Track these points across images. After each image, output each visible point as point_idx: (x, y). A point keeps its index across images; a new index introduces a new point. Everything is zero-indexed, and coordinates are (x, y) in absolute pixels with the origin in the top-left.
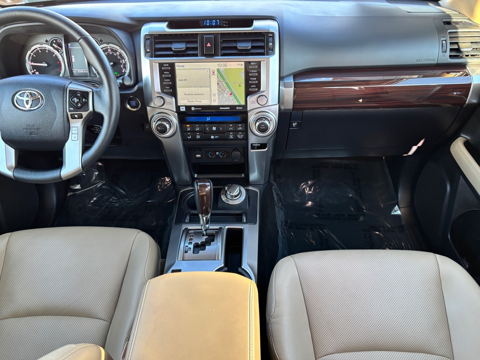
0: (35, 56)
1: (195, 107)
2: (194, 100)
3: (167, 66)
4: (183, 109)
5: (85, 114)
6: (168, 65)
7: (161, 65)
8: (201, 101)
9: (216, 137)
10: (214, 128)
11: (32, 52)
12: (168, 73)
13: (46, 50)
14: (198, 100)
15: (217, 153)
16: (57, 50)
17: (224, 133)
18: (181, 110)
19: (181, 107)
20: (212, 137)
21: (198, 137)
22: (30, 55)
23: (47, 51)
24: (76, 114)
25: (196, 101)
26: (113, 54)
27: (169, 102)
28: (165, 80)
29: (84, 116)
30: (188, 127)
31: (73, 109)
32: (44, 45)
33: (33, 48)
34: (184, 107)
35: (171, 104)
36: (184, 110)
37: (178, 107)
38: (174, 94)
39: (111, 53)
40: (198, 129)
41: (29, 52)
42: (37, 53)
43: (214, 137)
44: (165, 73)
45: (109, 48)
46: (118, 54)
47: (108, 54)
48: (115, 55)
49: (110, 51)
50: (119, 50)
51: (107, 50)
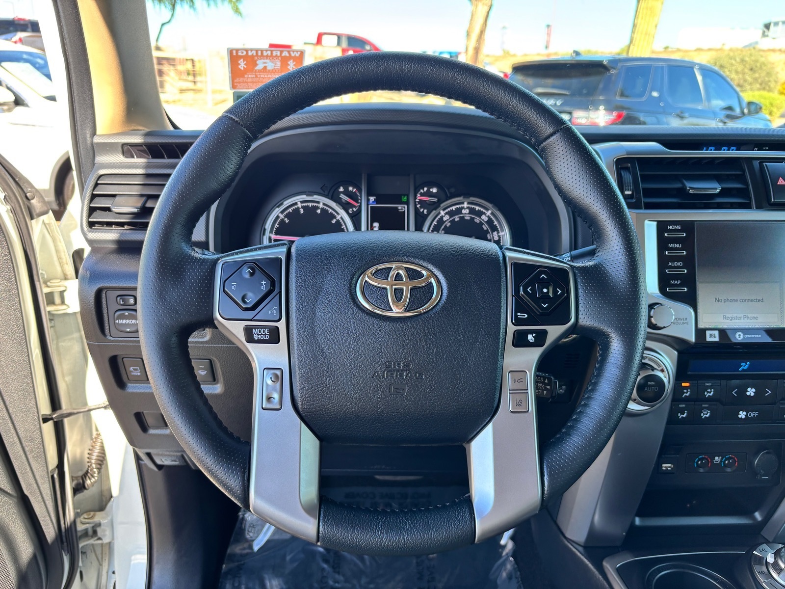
0: (287, 221)
1: (745, 331)
2: (738, 315)
3: (677, 230)
4: (713, 337)
5: (554, 332)
6: (679, 227)
7: (662, 227)
8: (756, 318)
9: (752, 414)
10: (751, 392)
11: (282, 212)
12: (677, 246)
13: (318, 208)
14: (749, 315)
15: (717, 458)
16: (346, 206)
17: (775, 403)
18: (709, 339)
19: (708, 333)
20: (742, 415)
21: (706, 414)
22: (278, 217)
23: (319, 211)
24: (531, 332)
25: (746, 317)
26: (472, 219)
27: (681, 319)
28: (670, 264)
29: (550, 339)
30: (686, 388)
31: (526, 316)
32: (316, 197)
33: (287, 203)
34: (716, 333)
35: (687, 323)
36: (717, 339)
37: (701, 333)
38: (691, 300)
39: (467, 218)
40: (710, 393)
41: (277, 212)
42: (294, 215)
43: (746, 416)
44: (672, 245)
45: (465, 207)
46: (483, 220)
47: (462, 218)
48: (478, 222)
49: (466, 214)
50: (490, 212)
51: (459, 211)
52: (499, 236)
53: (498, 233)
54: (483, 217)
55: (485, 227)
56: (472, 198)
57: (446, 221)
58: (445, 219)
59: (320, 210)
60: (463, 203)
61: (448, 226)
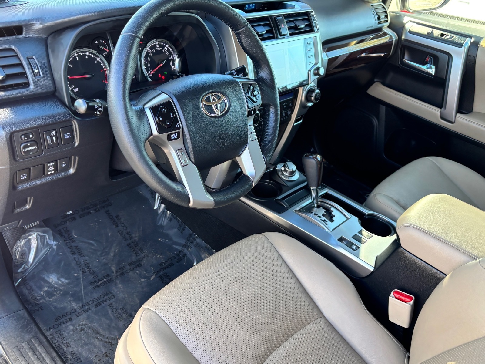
0: (71, 66)
16: (101, 52)
26: (161, 50)
32: (84, 49)
39: (159, 50)
42: (74, 61)
45: (157, 44)
46: (165, 50)
47: (156, 50)
48: (163, 51)
49: (157, 47)
50: (168, 45)
51: (154, 47)
52: (173, 57)
53: (173, 56)
54: (165, 48)
55: (167, 53)
56: (160, 39)
57: (150, 53)
58: (149, 52)
59: (87, 56)
60: (156, 42)
61: (151, 55)
